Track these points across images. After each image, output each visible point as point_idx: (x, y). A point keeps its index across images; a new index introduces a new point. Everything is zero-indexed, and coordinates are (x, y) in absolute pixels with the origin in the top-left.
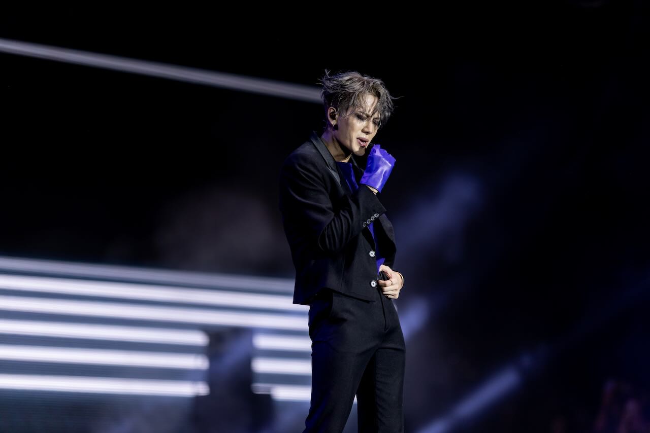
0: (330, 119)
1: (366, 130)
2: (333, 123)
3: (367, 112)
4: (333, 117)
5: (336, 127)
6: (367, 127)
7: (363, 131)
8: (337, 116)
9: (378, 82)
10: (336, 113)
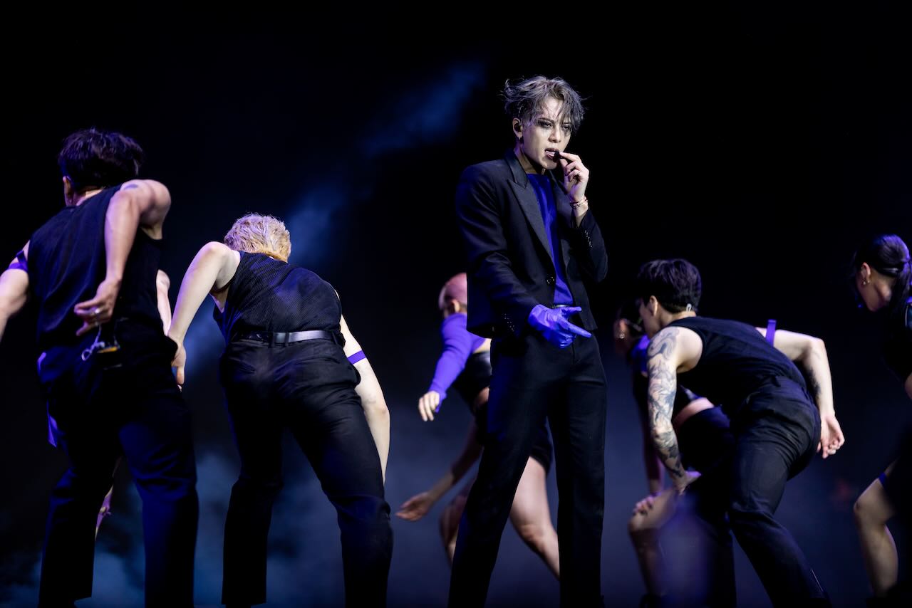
0: (515, 131)
1: (553, 138)
2: (519, 135)
3: (552, 119)
4: (518, 130)
5: (522, 140)
6: (554, 135)
7: (550, 140)
8: (522, 128)
9: (561, 83)
10: (520, 124)
